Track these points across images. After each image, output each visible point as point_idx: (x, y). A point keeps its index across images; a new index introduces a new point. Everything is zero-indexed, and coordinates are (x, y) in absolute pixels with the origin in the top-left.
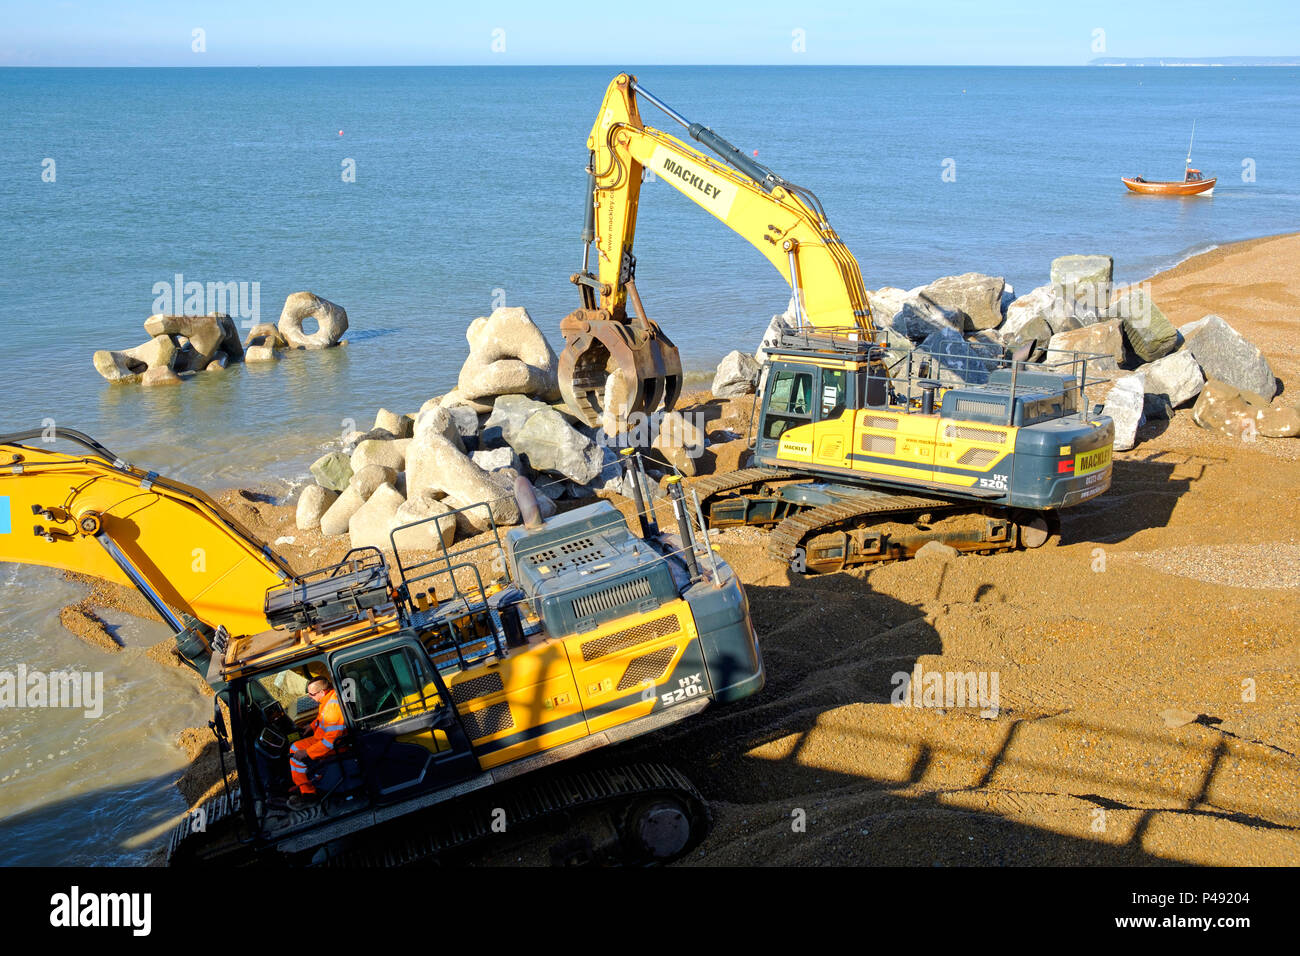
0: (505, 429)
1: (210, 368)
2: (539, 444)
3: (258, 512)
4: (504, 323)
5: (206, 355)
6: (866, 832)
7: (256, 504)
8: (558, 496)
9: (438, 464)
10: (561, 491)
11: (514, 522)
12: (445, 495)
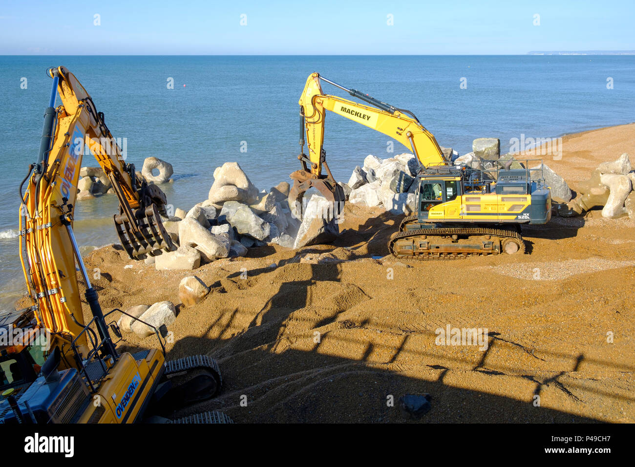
0: (227, 216)
1: (109, 192)
2: (242, 223)
3: (119, 254)
4: (228, 169)
5: (107, 185)
6: (331, 381)
7: (118, 251)
8: (251, 246)
9: (192, 231)
10: (252, 243)
11: (226, 257)
12: (197, 245)
